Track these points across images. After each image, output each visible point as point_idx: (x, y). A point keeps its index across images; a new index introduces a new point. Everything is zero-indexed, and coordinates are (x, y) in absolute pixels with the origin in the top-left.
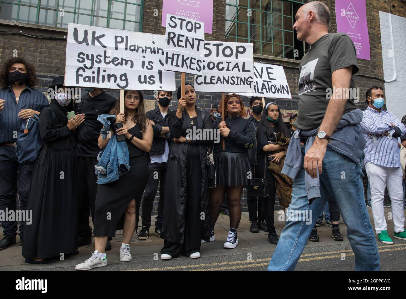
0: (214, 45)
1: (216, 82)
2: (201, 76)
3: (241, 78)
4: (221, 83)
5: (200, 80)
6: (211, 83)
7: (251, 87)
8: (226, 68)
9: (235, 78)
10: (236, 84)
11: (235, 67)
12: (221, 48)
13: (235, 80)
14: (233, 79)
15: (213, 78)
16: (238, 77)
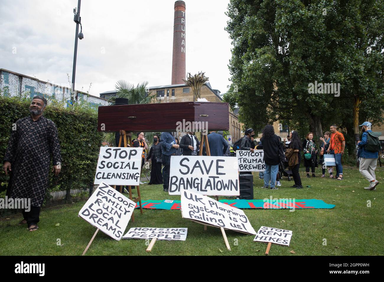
0: (114, 150)
1: (111, 177)
2: (100, 173)
3: (130, 174)
4: (115, 178)
5: (100, 176)
6: (107, 178)
7: (137, 181)
8: (120, 167)
9: (126, 174)
10: (126, 179)
11: (127, 166)
12: (119, 152)
13: (126, 175)
14: (124, 175)
15: (109, 174)
16: (128, 174)
